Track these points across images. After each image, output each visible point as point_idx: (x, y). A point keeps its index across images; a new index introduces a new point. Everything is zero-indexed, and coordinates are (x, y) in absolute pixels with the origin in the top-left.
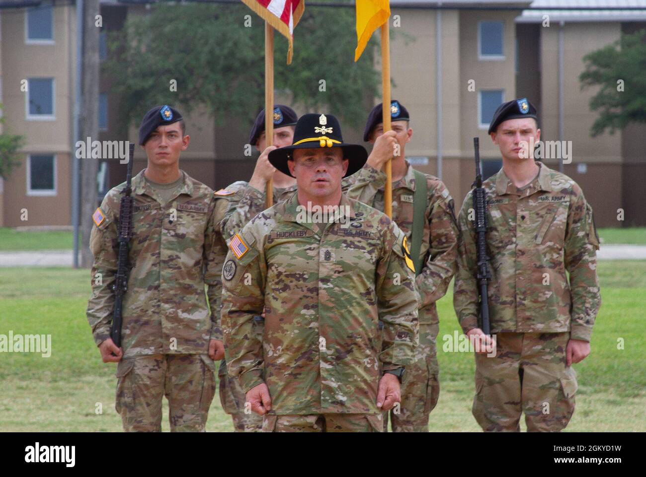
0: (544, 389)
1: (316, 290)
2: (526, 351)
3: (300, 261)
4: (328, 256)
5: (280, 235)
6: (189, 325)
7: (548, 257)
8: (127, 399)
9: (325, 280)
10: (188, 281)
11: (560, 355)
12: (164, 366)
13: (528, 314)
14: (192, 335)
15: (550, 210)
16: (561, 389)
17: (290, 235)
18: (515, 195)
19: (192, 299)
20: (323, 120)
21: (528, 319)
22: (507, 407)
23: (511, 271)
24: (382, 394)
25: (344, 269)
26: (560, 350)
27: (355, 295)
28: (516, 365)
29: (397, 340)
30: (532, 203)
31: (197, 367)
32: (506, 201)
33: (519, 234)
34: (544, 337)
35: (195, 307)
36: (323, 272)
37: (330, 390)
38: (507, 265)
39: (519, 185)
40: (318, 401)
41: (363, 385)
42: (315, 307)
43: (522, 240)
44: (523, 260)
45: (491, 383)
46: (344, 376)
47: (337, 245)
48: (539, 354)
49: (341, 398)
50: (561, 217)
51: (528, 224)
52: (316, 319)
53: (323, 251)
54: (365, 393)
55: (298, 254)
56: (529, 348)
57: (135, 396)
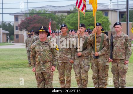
0: (121, 68)
1: (40, 53)
2: (118, 62)
3: (38, 49)
4: (42, 48)
5: (36, 45)
6: (67, 58)
7: (121, 47)
8: (58, 69)
9: (42, 52)
10: (67, 51)
11: (123, 63)
12: (64, 64)
13: (117, 56)
14: (67, 59)
15: (122, 40)
16: (124, 68)
17: (38, 45)
18: (117, 37)
19: (68, 54)
20: (42, 27)
21: (117, 57)
22: (116, 71)
23: (115, 49)
24: (52, 69)
25: (45, 50)
26: (123, 62)
27: (46, 54)
28: (117, 64)
29: (55, 61)
30: (119, 38)
31: (68, 64)
32: (116, 38)
33: (117, 43)
34: (121, 60)
35: (68, 55)
36: (41, 51)
37: (42, 68)
38: (115, 48)
39: (118, 36)
40: (40, 70)
41: (48, 68)
42: (40, 56)
43: (117, 44)
44: (117, 47)
45: (113, 67)
46: (45, 66)
47: (44, 46)
48: (120, 62)
49: (44, 70)
50: (124, 41)
51: (118, 42)
52: (40, 58)
53: (42, 47)
54: (49, 69)
55: (38, 48)
56: (118, 61)
57: (59, 68)
